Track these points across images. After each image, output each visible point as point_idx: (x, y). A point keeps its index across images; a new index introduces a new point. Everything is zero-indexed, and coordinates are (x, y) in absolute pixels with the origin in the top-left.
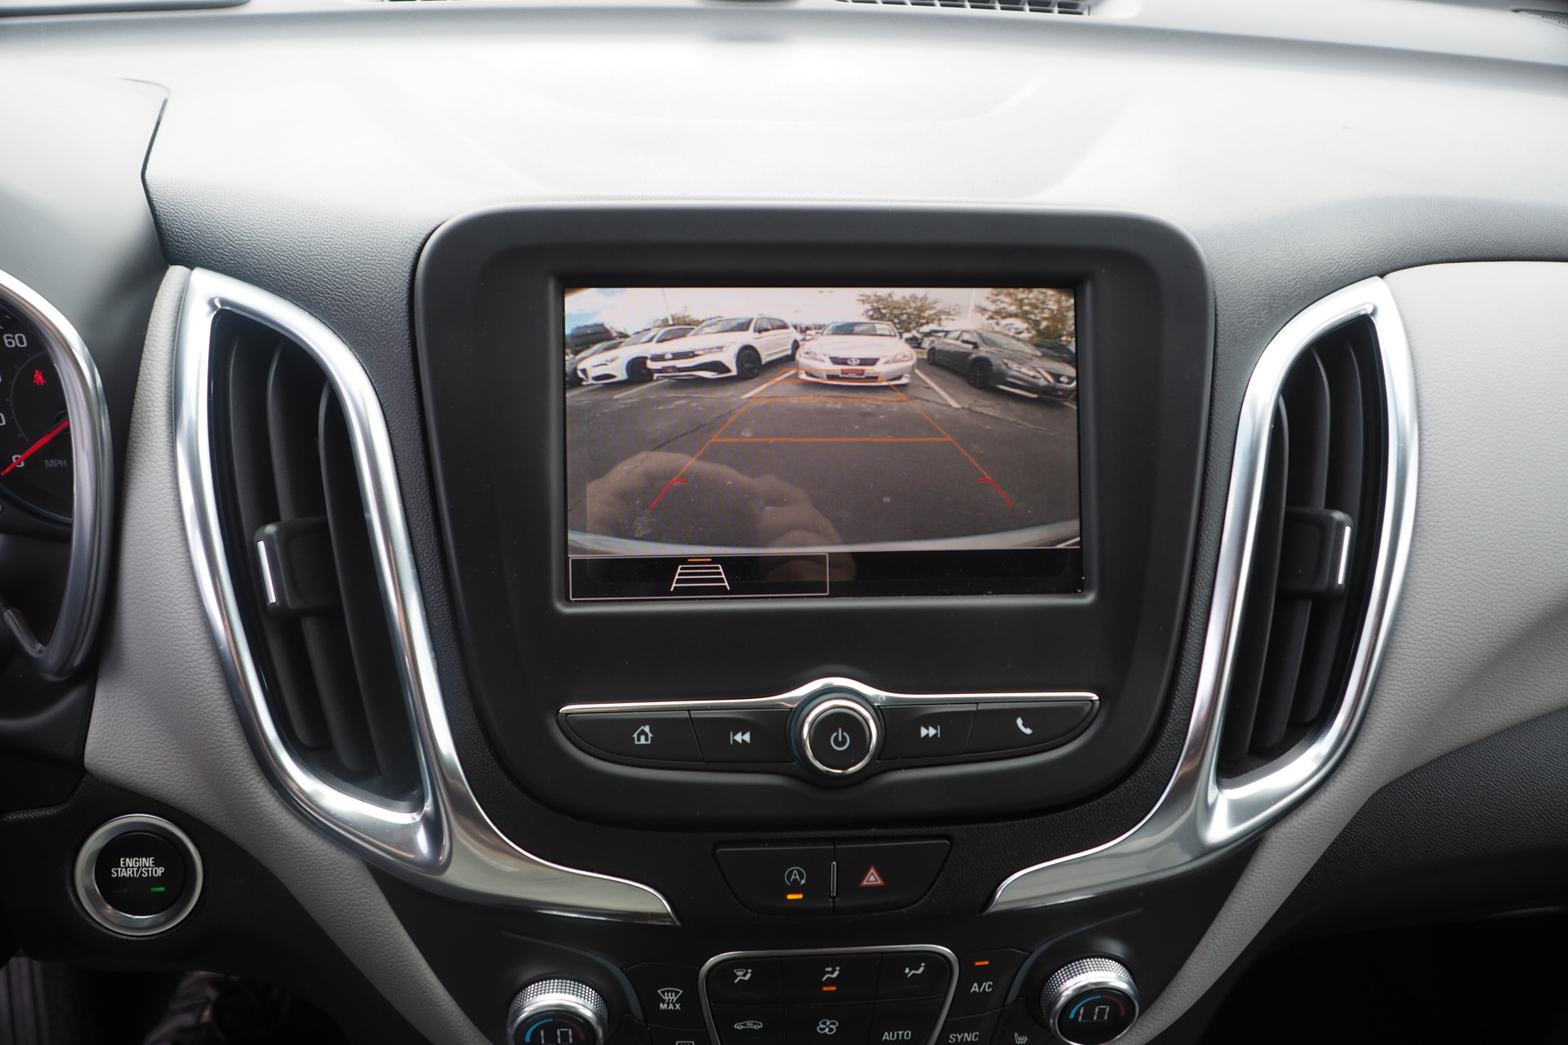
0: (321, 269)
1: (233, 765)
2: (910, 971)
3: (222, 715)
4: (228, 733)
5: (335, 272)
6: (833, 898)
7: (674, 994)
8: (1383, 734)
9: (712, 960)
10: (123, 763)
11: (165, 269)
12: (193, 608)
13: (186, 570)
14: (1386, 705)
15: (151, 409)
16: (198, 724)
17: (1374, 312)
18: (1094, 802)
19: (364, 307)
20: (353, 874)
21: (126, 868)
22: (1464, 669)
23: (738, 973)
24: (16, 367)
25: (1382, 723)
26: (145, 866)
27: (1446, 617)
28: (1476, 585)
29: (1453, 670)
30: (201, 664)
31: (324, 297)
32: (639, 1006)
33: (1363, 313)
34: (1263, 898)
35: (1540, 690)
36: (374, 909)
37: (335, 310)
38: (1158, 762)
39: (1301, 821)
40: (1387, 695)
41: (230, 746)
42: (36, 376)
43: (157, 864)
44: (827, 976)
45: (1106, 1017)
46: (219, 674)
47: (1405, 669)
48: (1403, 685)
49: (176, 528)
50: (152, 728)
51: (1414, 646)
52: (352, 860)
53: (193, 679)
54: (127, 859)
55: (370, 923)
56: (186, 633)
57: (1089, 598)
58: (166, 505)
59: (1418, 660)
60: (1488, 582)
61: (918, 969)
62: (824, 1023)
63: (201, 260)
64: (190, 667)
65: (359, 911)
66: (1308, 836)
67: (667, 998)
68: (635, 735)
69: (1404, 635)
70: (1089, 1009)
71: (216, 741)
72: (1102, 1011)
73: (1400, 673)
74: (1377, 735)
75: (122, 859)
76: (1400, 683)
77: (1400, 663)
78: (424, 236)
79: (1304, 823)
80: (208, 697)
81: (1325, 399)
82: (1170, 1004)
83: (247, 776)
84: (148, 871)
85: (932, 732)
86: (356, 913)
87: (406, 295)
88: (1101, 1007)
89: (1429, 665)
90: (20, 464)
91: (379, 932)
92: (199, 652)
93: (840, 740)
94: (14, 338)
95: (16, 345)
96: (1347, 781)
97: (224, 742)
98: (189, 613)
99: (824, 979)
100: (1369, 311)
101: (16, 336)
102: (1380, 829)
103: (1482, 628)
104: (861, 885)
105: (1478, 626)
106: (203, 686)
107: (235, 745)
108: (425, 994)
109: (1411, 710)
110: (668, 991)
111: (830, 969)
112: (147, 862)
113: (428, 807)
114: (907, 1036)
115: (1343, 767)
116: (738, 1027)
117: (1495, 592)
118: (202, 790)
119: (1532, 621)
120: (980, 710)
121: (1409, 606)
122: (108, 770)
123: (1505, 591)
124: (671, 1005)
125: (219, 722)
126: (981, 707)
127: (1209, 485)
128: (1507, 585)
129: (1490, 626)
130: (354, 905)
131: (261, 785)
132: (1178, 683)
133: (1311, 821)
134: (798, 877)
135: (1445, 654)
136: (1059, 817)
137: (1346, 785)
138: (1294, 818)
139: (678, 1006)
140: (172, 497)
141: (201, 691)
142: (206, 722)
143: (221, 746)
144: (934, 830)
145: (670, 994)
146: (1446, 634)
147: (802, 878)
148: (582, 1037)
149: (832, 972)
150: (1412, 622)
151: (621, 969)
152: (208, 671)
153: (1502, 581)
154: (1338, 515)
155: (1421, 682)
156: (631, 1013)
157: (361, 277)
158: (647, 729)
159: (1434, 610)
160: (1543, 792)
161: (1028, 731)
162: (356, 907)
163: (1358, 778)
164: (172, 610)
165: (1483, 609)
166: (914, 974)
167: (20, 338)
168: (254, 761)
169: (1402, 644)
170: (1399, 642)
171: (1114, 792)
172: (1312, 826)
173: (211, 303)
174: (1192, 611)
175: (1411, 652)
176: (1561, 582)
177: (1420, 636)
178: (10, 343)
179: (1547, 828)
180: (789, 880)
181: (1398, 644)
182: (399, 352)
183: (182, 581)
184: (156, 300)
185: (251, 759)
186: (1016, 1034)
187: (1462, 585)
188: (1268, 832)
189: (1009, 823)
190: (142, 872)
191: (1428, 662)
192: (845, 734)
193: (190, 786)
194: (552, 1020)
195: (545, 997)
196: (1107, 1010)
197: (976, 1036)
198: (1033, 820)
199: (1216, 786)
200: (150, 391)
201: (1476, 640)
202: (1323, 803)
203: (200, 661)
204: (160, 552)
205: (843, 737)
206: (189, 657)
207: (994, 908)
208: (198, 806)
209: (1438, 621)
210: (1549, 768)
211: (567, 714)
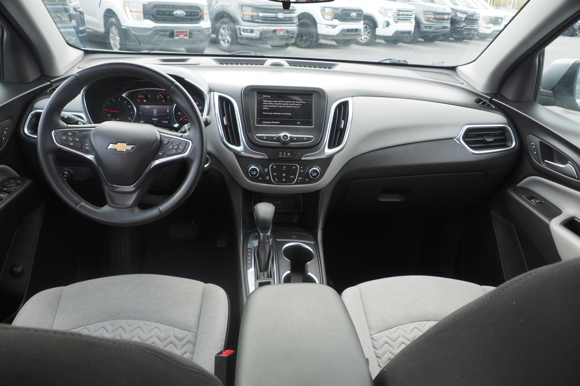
23: (274, 167)
62: (284, 174)
145: (266, 170)
158: (265, 137)
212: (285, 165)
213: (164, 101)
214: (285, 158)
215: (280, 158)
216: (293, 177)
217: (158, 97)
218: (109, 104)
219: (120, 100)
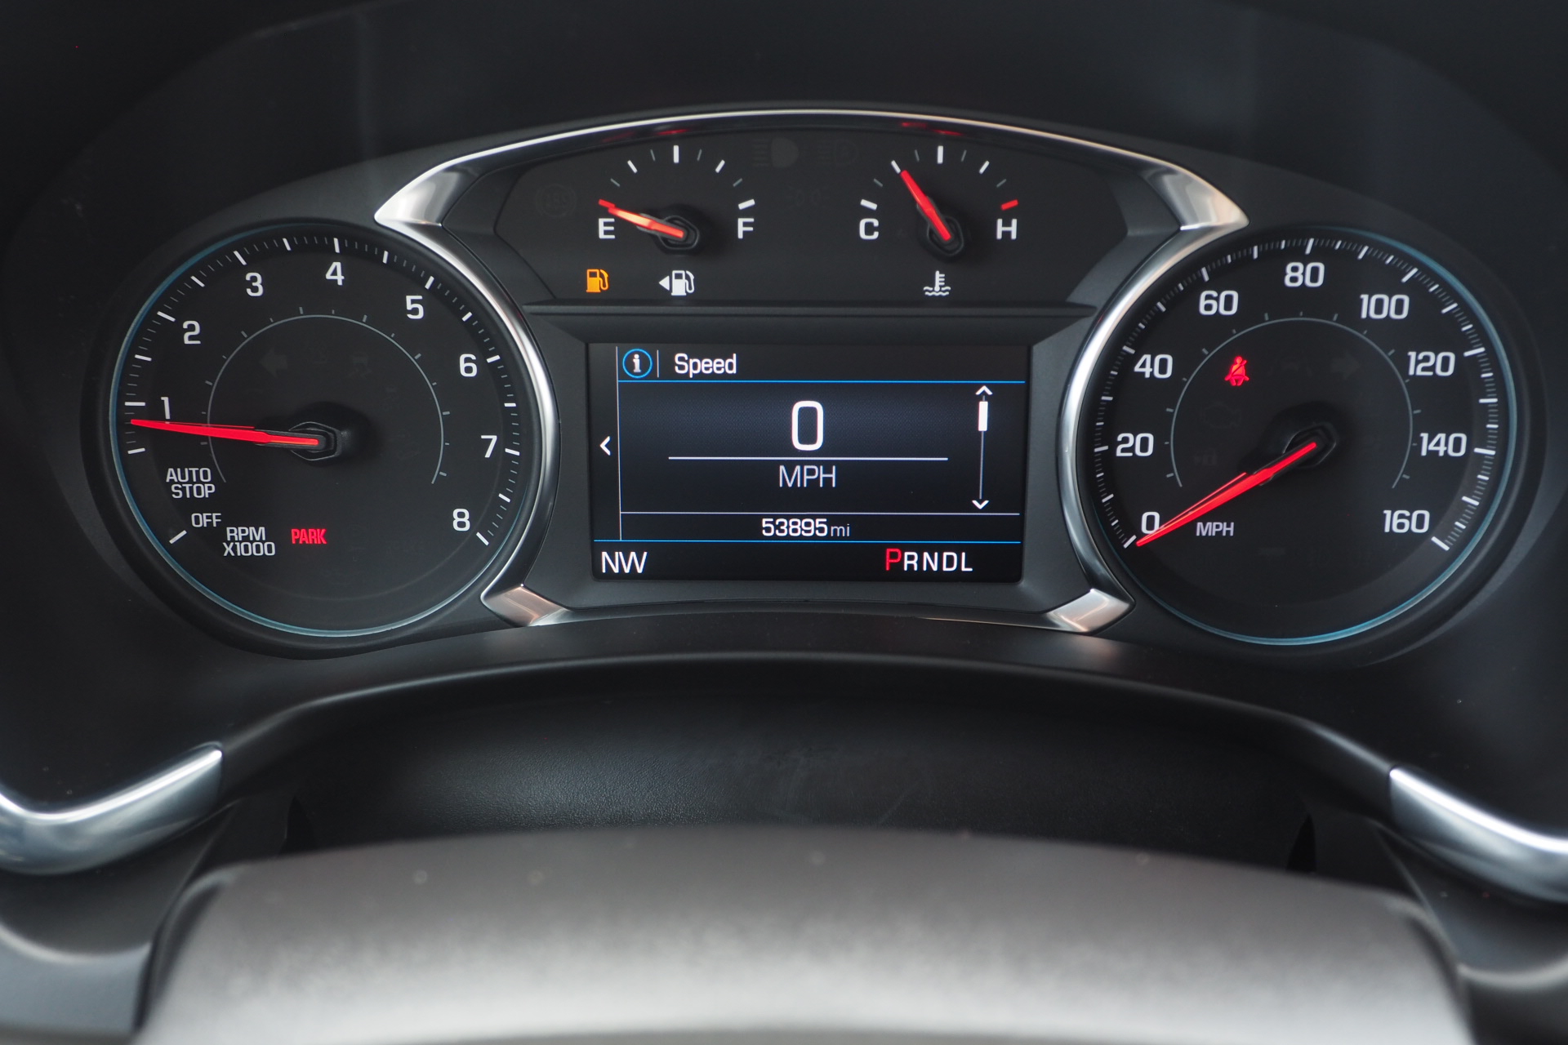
42: (1235, 367)
213: (939, 286)
217: (866, 230)
218: (192, 332)
219: (336, 273)
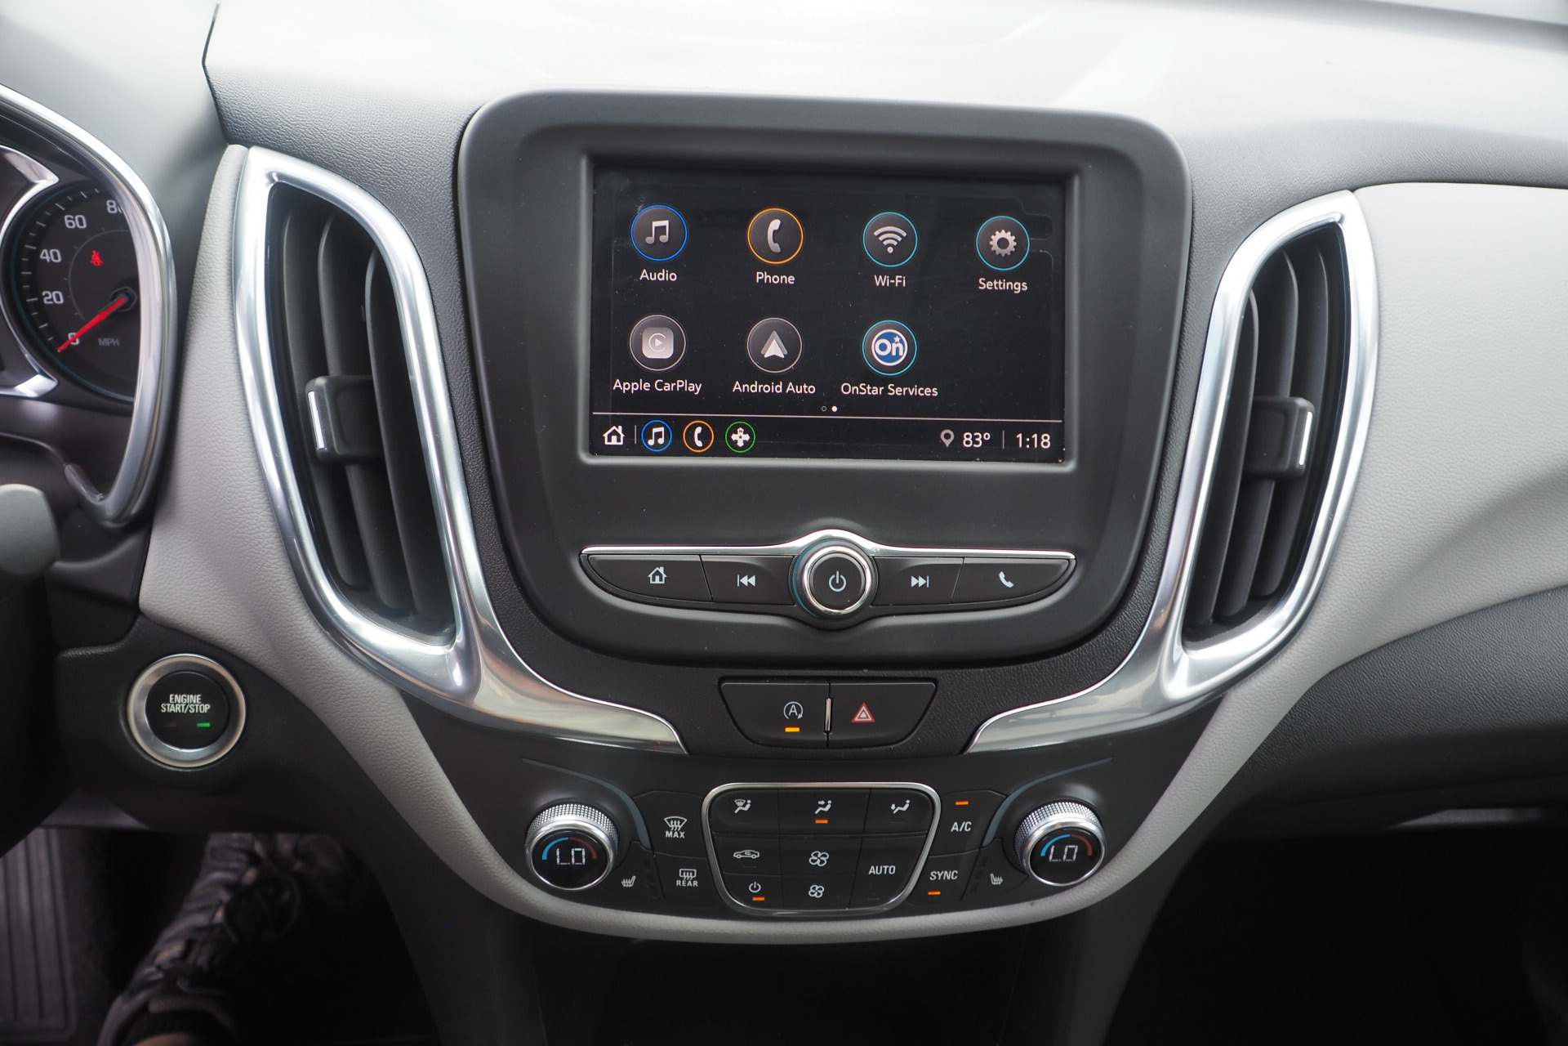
0: (371, 146)
1: (280, 599)
2: (896, 807)
3: (272, 551)
4: (277, 569)
5: (384, 148)
6: (827, 732)
7: (679, 822)
8: (1337, 607)
9: (715, 791)
10: (175, 604)
11: (226, 147)
12: (247, 452)
13: (243, 417)
14: (1340, 579)
15: (213, 269)
16: (249, 561)
17: (1341, 221)
18: (1069, 654)
19: (411, 180)
20: (389, 701)
21: (175, 704)
22: (1414, 552)
23: (738, 804)
24: (76, 248)
25: (1337, 596)
26: (192, 703)
27: (1399, 500)
28: (1428, 472)
29: (1404, 550)
30: (254, 503)
31: (374, 171)
32: (646, 833)
33: (1331, 221)
34: (1223, 755)
35: (1488, 581)
36: (406, 735)
37: (383, 184)
38: (1128, 619)
39: (1259, 684)
40: (1341, 570)
41: (278, 580)
42: (93, 256)
43: (203, 701)
44: (820, 809)
45: (1074, 857)
46: (270, 513)
47: (1359, 546)
48: (1356, 562)
49: (233, 379)
50: (203, 572)
51: (1367, 525)
52: (388, 688)
53: (246, 518)
54: (176, 696)
55: (403, 748)
56: (240, 475)
57: (1069, 467)
58: (225, 356)
59: (1371, 539)
60: (1438, 470)
61: (903, 806)
62: (816, 855)
63: (259, 139)
64: (244, 507)
65: (393, 737)
66: (1265, 698)
67: (672, 826)
68: (651, 576)
69: (1359, 515)
70: (1059, 847)
71: (265, 576)
72: (1071, 851)
73: (1355, 550)
74: (1331, 606)
75: (171, 696)
76: (1354, 559)
77: (1354, 540)
78: (467, 116)
79: (1262, 685)
80: (260, 534)
81: (1294, 298)
82: (1134, 852)
83: (294, 609)
84: (195, 707)
85: (921, 582)
86: (390, 739)
87: (450, 169)
88: (1070, 846)
89: (1381, 544)
90: (75, 341)
91: (410, 757)
92: (253, 493)
93: (837, 583)
94: (74, 220)
95: (76, 227)
96: (1302, 648)
97: (273, 577)
98: (245, 456)
99: (817, 812)
100: (1337, 219)
101: (77, 217)
102: (1336, 707)
103: (1432, 513)
104: (853, 721)
105: (1429, 511)
106: (255, 524)
107: (284, 580)
108: (450, 817)
109: (1364, 585)
110: (674, 820)
111: (822, 803)
112: (195, 699)
113: (459, 639)
114: (892, 871)
115: (1299, 635)
116: (737, 856)
117: (1445, 479)
118: (248, 630)
119: (1480, 510)
120: (966, 564)
121: (1364, 488)
122: (160, 610)
123: (1455, 480)
124: (676, 833)
125: (269, 558)
126: (967, 561)
127: (1182, 367)
128: (1456, 473)
129: (1440, 511)
130: (388, 731)
131: (305, 617)
132: (1148, 547)
133: (1269, 684)
134: (795, 711)
135: (1397, 535)
136: (1036, 665)
137: (1302, 652)
138: (1253, 680)
139: (682, 834)
140: (231, 350)
141: (253, 529)
142: (257, 558)
143: (270, 581)
144: (921, 673)
145: (675, 822)
146: (1398, 516)
147: (799, 712)
148: (594, 856)
149: (824, 806)
150: (1366, 503)
151: (632, 798)
152: (260, 510)
153: (1451, 469)
154: (1301, 402)
155: (1374, 560)
156: (639, 840)
157: (408, 152)
158: (661, 570)
159: (1387, 493)
160: (1488, 678)
161: (1009, 585)
162: (390, 733)
163: (1313, 646)
164: (229, 454)
165: (1434, 495)
166: (899, 811)
167: (80, 220)
168: (300, 595)
169: (1357, 523)
170: (1354, 521)
171: (1087, 645)
172: (1269, 689)
173: (270, 176)
174: (1163, 483)
175: (1365, 531)
176: (1507, 474)
177: (1374, 517)
178: (71, 224)
179: (1491, 711)
180: (787, 713)
181: (1352, 523)
182: (443, 221)
183: (238, 427)
184: (217, 173)
185: (298, 593)
186: (992, 875)
187: (1414, 471)
188: (1228, 691)
189: (990, 669)
190: (189, 709)
191: (1381, 541)
192: (842, 576)
193: (237, 627)
194: (567, 839)
195: (562, 818)
196: (1076, 850)
197: (955, 874)
198: (1012, 667)
199: (1181, 647)
200: (211, 254)
201: (1426, 524)
202: (1280, 668)
203: (253, 501)
204: (219, 400)
205: (840, 579)
206: (244, 497)
207: (972, 749)
208: (244, 646)
209: (1391, 503)
210: (1495, 656)
211: (589, 555)
212: (825, 794)
214: (828, 744)
215: (791, 743)
216: (892, 869)
